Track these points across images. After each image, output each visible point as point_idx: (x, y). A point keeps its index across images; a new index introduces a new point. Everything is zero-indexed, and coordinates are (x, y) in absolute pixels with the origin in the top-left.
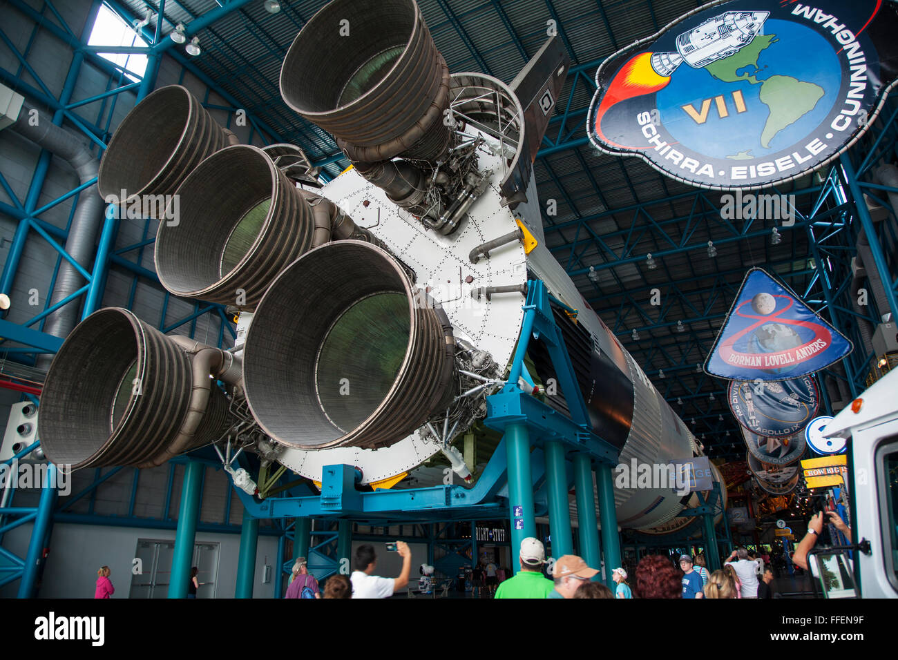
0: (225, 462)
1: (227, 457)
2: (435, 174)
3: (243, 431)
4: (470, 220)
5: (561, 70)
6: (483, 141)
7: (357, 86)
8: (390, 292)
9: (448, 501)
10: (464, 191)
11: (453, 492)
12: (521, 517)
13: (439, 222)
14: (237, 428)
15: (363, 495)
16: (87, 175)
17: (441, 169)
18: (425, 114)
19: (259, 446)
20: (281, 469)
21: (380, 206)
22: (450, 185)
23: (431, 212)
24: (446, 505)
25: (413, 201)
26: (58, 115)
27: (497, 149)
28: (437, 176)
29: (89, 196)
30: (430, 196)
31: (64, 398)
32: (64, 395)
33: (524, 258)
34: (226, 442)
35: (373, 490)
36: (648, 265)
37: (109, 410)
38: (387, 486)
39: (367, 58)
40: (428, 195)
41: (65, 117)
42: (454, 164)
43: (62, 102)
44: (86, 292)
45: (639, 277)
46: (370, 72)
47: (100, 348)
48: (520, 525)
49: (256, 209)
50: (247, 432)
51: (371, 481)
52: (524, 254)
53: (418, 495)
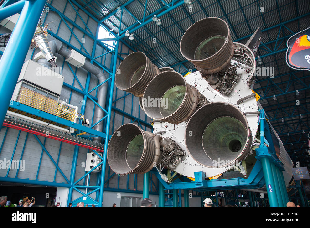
0: (159, 171)
1: (160, 170)
2: (225, 76)
3: (165, 161)
4: (235, 90)
5: (260, 39)
6: (240, 65)
7: (200, 50)
8: (226, 116)
9: (239, 183)
10: (234, 81)
11: (240, 180)
12: (271, 188)
13: (226, 91)
14: (163, 160)
15: (207, 181)
16: (102, 80)
17: (226, 75)
18: (228, 59)
19: (169, 166)
20: (175, 173)
21: (201, 86)
22: (229, 79)
23: (223, 88)
24: (239, 184)
25: (217, 85)
26: (92, 61)
27: (244, 67)
28: (225, 77)
29: (103, 87)
30: (223, 83)
31: (113, 152)
32: (113, 151)
33: (256, 103)
34: (160, 165)
35: (210, 180)
36: (273, 99)
37: (125, 156)
38: (215, 178)
39: (203, 40)
40: (222, 83)
41: (94, 62)
42: (231, 73)
43: (92, 57)
44: (107, 117)
45: (267, 103)
46: (203, 45)
47: (123, 136)
48: (271, 191)
49: (169, 90)
50: (166, 162)
51: (209, 177)
52: (256, 101)
53: (227, 181)
